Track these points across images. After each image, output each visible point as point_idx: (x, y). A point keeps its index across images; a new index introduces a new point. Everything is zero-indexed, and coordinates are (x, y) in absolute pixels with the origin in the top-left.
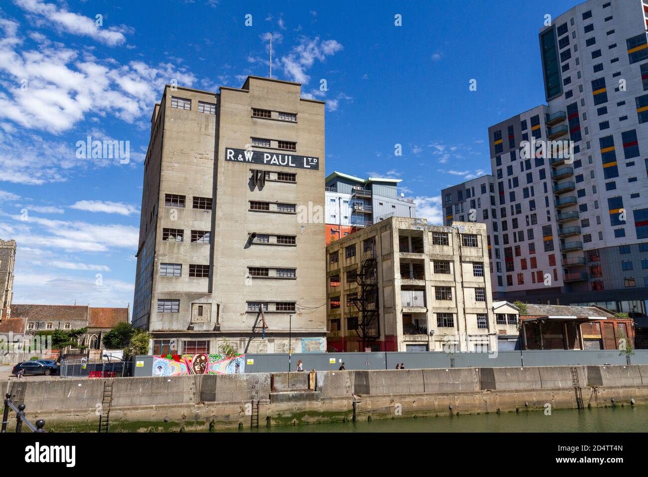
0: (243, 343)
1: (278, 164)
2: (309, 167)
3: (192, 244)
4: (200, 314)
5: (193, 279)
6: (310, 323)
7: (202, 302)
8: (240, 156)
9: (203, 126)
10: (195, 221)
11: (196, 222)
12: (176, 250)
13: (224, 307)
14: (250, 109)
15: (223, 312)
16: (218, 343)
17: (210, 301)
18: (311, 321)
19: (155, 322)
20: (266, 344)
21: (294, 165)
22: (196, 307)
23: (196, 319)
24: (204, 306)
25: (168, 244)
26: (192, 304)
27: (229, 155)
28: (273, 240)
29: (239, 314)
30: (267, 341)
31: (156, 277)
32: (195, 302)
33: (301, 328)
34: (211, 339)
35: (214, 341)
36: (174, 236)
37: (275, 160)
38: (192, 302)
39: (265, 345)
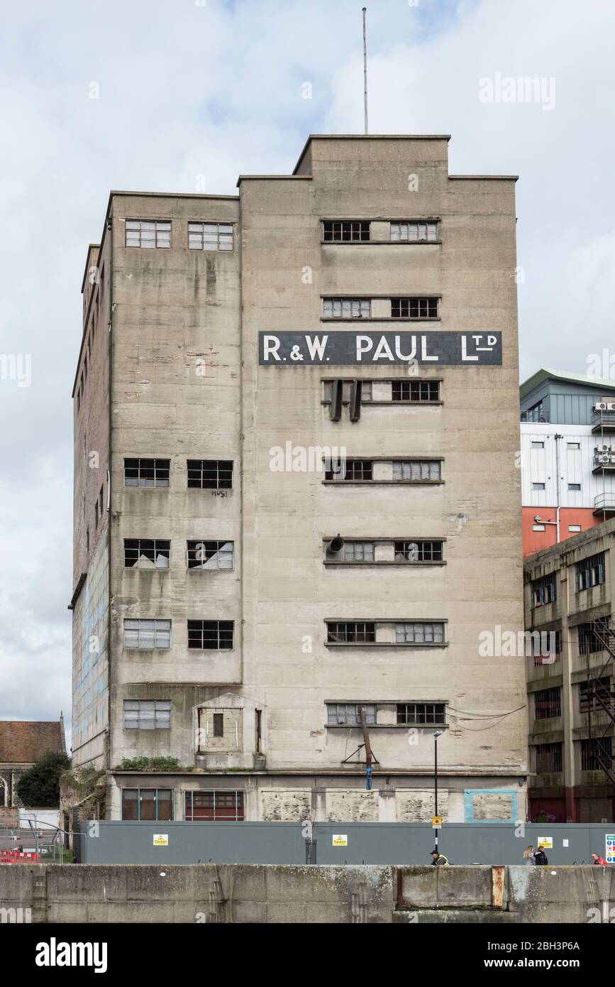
0: (319, 798)
1: (392, 358)
2: (476, 358)
3: (191, 574)
4: (218, 731)
5: (199, 653)
6: (484, 752)
7: (222, 705)
8: (296, 349)
9: (203, 284)
10: (195, 517)
11: (197, 522)
12: (155, 589)
13: (273, 716)
14: (314, 222)
15: (270, 728)
16: (261, 798)
17: (237, 705)
18: (486, 748)
19: (123, 749)
20: (374, 800)
21: (436, 358)
22: (208, 717)
23: (210, 745)
24: (227, 714)
25: (137, 574)
26: (200, 710)
27: (267, 350)
28: (387, 553)
29: (309, 732)
30: (376, 795)
31: (116, 652)
32: (204, 704)
33: (461, 765)
34: (248, 785)
35: (254, 794)
36: (150, 556)
37: (383, 351)
38: (199, 706)
39: (373, 803)
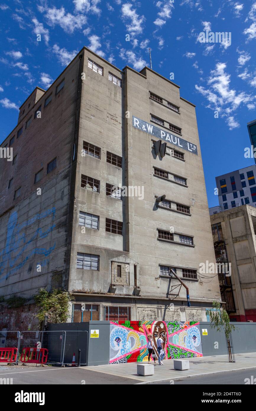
0: (160, 311)
1: (171, 141)
2: (191, 151)
3: (107, 198)
4: (120, 275)
5: (110, 235)
6: (209, 292)
7: (121, 261)
8: (144, 126)
9: (113, 93)
10: (109, 174)
11: (110, 176)
12: (93, 200)
13: (141, 268)
14: (148, 91)
15: (140, 274)
16: (138, 311)
17: (128, 261)
18: (210, 290)
19: (75, 280)
20: (178, 313)
21: (182, 146)
22: (115, 265)
23: (116, 281)
24: (123, 265)
25: (86, 191)
26: (112, 262)
27: (135, 123)
28: (174, 207)
29: (154, 278)
30: (179, 310)
31: (75, 226)
32: (114, 259)
33: (204, 297)
34: (132, 305)
35: (134, 308)
36: (91, 185)
37: (168, 138)
38: (112, 260)
39: (178, 314)
